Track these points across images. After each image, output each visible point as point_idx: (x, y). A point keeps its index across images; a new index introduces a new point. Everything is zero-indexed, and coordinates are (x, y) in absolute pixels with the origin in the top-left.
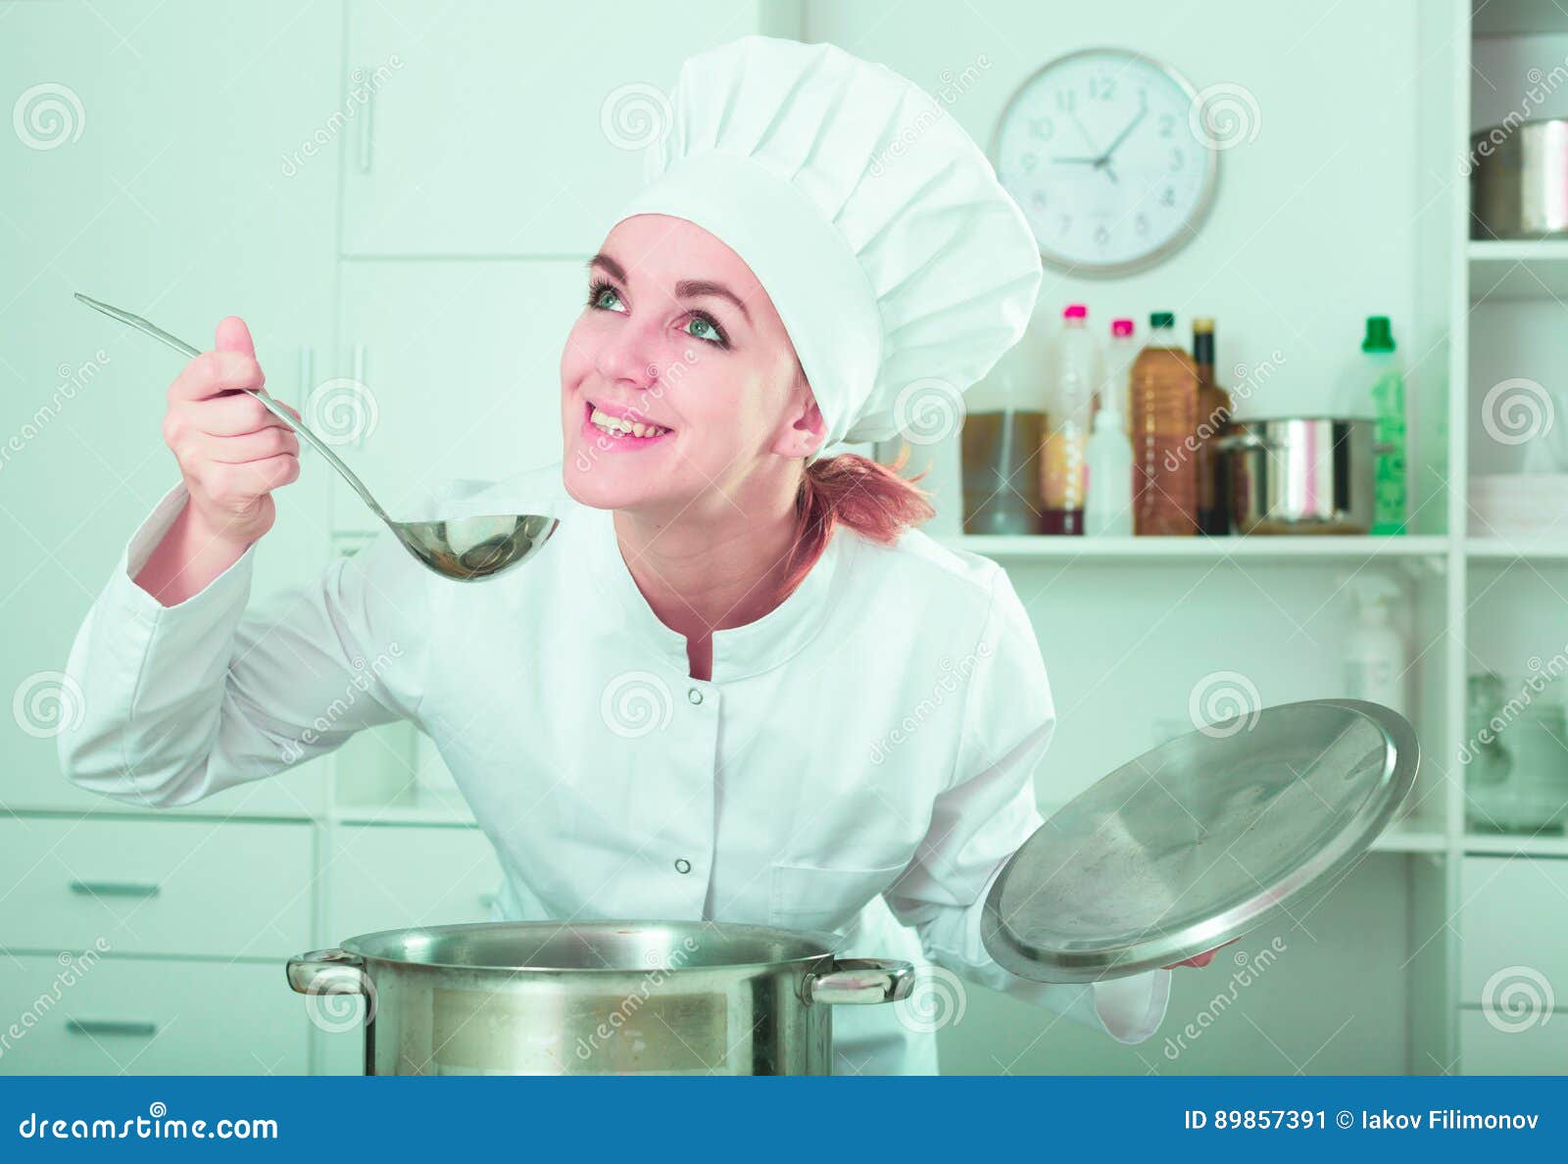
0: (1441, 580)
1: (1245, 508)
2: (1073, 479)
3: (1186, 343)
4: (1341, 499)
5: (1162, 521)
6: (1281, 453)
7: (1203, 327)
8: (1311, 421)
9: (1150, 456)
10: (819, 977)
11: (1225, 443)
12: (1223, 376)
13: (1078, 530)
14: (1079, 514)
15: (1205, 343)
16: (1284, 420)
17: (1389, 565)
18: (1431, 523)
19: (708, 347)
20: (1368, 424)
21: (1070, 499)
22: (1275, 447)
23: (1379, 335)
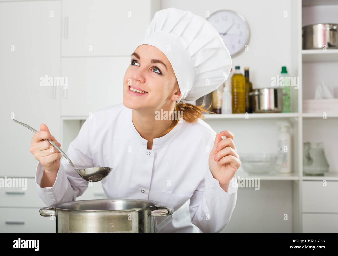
0: (297, 122)
1: (255, 107)
2: (219, 102)
3: (243, 73)
4: (276, 105)
5: (238, 111)
6: (263, 96)
7: (247, 69)
8: (269, 89)
9: (235, 97)
10: (152, 211)
11: (251, 94)
12: (251, 79)
13: (220, 113)
14: (220, 110)
15: (247, 72)
16: (264, 89)
17: (287, 119)
18: (295, 110)
19: (157, 74)
20: (281, 89)
21: (218, 106)
22: (262, 94)
23: (284, 70)
